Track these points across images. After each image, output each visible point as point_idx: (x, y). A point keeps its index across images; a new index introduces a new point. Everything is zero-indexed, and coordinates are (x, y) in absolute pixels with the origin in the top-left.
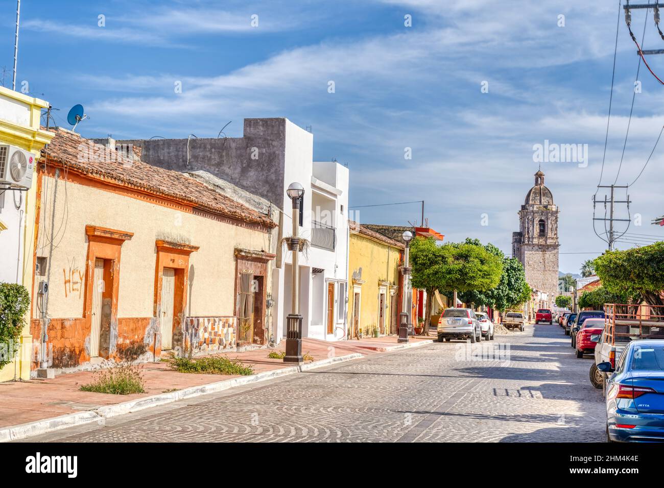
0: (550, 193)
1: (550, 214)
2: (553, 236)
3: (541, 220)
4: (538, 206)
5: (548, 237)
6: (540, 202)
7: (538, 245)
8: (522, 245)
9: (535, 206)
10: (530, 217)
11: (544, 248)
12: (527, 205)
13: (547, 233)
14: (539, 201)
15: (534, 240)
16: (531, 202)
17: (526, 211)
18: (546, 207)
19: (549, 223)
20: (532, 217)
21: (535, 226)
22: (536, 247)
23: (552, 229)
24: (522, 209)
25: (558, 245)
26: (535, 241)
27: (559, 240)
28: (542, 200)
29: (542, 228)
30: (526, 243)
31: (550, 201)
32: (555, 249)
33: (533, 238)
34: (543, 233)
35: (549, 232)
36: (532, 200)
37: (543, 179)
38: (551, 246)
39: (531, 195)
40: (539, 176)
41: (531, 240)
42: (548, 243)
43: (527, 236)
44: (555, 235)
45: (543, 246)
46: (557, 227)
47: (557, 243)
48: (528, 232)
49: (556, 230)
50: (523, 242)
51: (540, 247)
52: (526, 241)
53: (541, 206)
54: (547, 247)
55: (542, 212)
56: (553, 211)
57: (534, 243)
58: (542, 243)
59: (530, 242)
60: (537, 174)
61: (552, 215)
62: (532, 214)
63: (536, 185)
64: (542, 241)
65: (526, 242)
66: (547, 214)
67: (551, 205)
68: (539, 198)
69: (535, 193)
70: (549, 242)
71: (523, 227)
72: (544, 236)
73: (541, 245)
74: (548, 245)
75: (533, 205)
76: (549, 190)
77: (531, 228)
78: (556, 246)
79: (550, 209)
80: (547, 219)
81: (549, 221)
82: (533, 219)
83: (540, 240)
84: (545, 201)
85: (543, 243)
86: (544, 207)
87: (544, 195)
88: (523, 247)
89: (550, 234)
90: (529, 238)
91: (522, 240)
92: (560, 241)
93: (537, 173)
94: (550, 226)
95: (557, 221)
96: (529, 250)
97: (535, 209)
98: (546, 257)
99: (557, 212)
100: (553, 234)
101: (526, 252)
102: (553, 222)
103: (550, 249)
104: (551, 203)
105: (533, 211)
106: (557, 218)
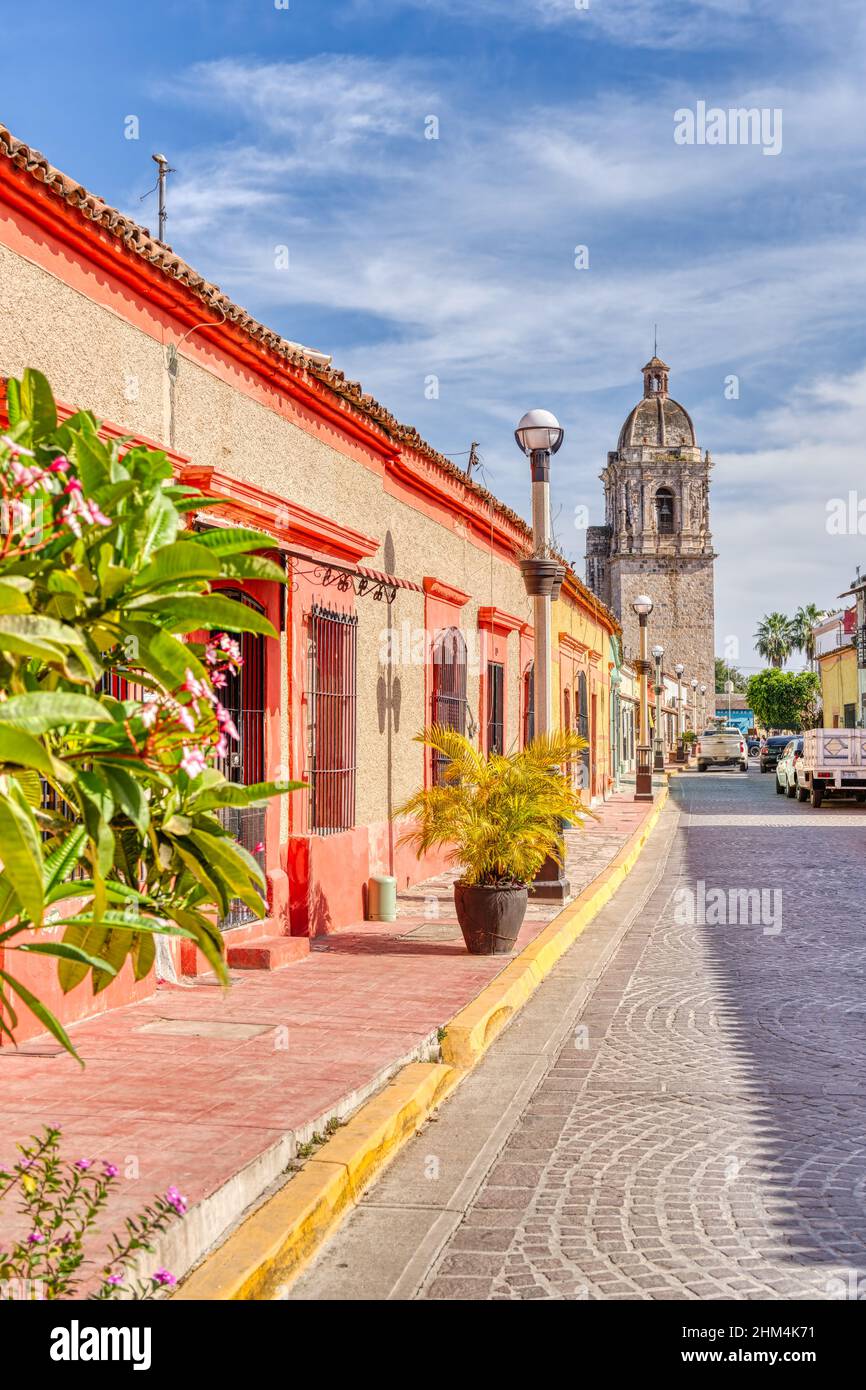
0: (686, 414)
1: (687, 472)
2: (697, 532)
3: (662, 490)
4: (653, 451)
5: (684, 533)
6: (660, 439)
7: (657, 559)
8: (612, 559)
9: (646, 452)
10: (633, 482)
11: (673, 565)
12: (624, 451)
13: (681, 523)
14: (655, 438)
15: (646, 544)
16: (633, 442)
17: (622, 464)
18: (675, 453)
19: (686, 497)
20: (639, 481)
21: (646, 506)
22: (652, 564)
23: (692, 512)
24: (611, 463)
25: (712, 557)
26: (649, 547)
27: (713, 542)
28: (666, 436)
29: (666, 511)
30: (623, 552)
31: (687, 437)
32: (703, 566)
33: (641, 538)
34: (668, 523)
35: (685, 520)
36: (636, 435)
37: (666, 380)
38: (691, 558)
39: (635, 421)
40: (654, 373)
41: (636, 543)
42: (684, 551)
43: (624, 533)
44: (701, 528)
45: (672, 558)
46: (707, 507)
47: (707, 551)
48: (628, 521)
49: (705, 515)
50: (615, 551)
51: (662, 562)
52: (624, 546)
53: (663, 451)
54: (680, 563)
55: (666, 467)
56: (694, 464)
57: (644, 551)
58: (667, 552)
59: (634, 551)
60: (649, 367)
61: (692, 475)
62: (638, 472)
63: (648, 397)
64: (667, 546)
65: (624, 549)
66: (680, 470)
67: (690, 447)
68: (655, 428)
69: (645, 417)
70: (687, 547)
71: (614, 510)
72: (672, 531)
73: (664, 557)
74: (684, 558)
75: (639, 449)
76: (682, 409)
77: (636, 512)
78: (705, 560)
79: (687, 458)
80: (680, 485)
81: (686, 491)
82: (642, 487)
83: (663, 544)
84: (671, 436)
85: (672, 551)
86: (671, 453)
87: (669, 421)
88: (615, 565)
89: (688, 526)
90: (630, 538)
91: (613, 547)
92: (716, 544)
93: (650, 364)
94: (688, 505)
95: (706, 490)
96: (632, 572)
97: (646, 458)
98: (678, 590)
99: (706, 465)
100: (697, 526)
101: (623, 577)
102: (695, 494)
103: (689, 566)
104: (689, 442)
105: (639, 465)
106: (705, 482)
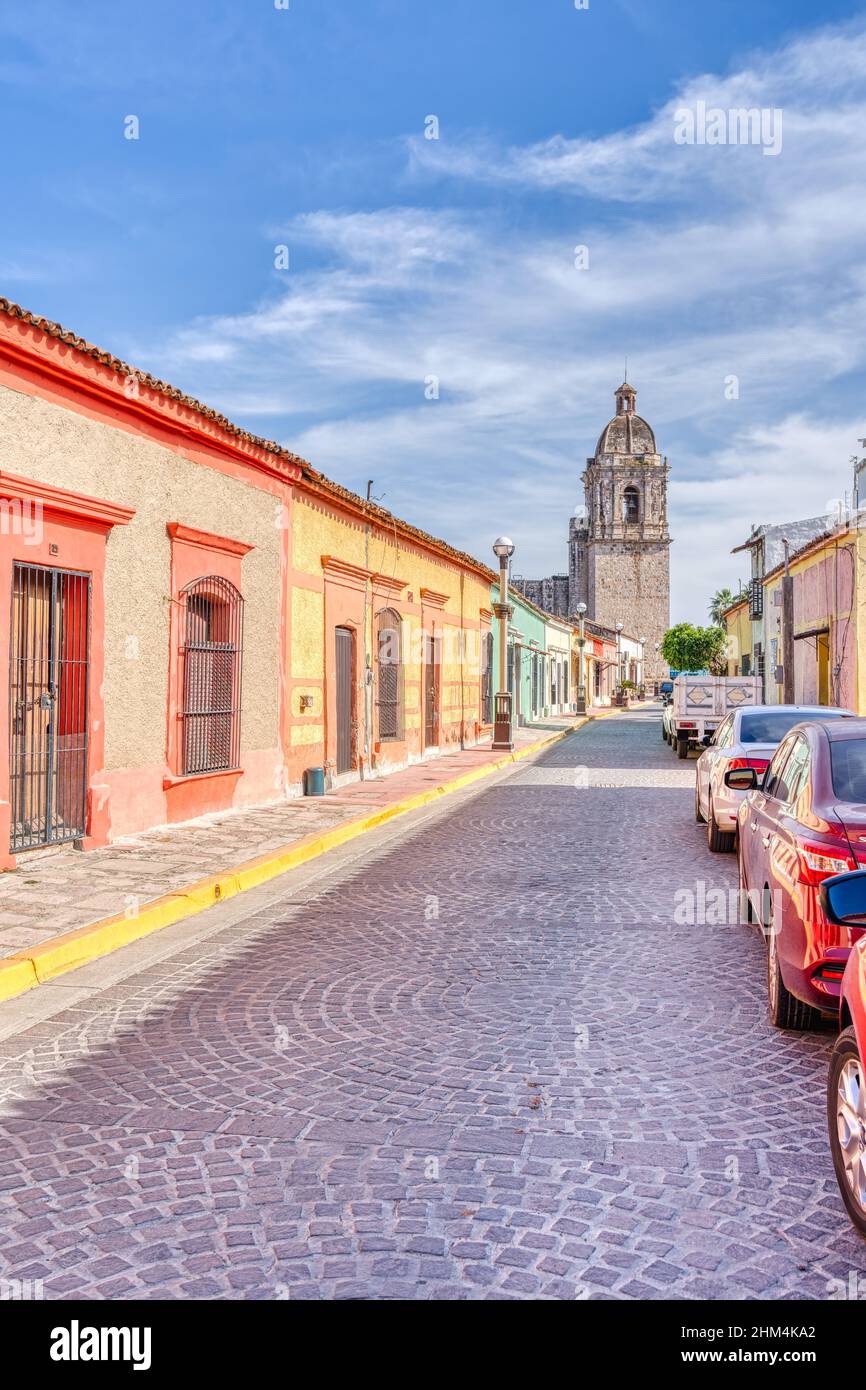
0: (649, 428)
1: (649, 474)
2: (656, 522)
3: (630, 489)
4: (622, 457)
5: (646, 523)
6: (628, 448)
7: (624, 543)
8: (589, 543)
9: (617, 457)
10: (606, 481)
11: (637, 547)
12: (599, 457)
13: (644, 514)
14: (624, 447)
15: (616, 531)
16: (606, 450)
17: (597, 467)
18: (640, 459)
19: (648, 494)
20: (611, 482)
21: (616, 501)
22: (620, 547)
23: (653, 505)
24: (589, 467)
25: (668, 541)
26: (618, 533)
27: (670, 530)
28: (632, 445)
29: (632, 505)
30: (597, 538)
31: (650, 446)
32: (661, 549)
33: (612, 526)
34: (634, 516)
35: (647, 512)
36: (609, 444)
37: (634, 401)
38: (652, 542)
39: (608, 434)
40: (624, 395)
41: (608, 531)
42: (646, 537)
43: (598, 522)
44: (660, 519)
45: (636, 543)
46: (665, 502)
47: (665, 537)
48: (602, 513)
49: (663, 508)
50: (592, 537)
51: (628, 546)
53: (630, 457)
54: (643, 546)
55: (632, 470)
56: (655, 467)
57: (614, 537)
58: (632, 538)
59: (606, 537)
60: (620, 390)
61: (653, 476)
62: (610, 474)
63: (619, 415)
64: (632, 533)
65: (598, 534)
66: (643, 472)
67: (652, 454)
68: (624, 439)
69: (616, 430)
70: (649, 534)
71: (591, 505)
72: (637, 521)
73: (630, 542)
74: (646, 542)
75: (611, 456)
76: (646, 424)
77: (608, 506)
78: (663, 544)
79: (650, 462)
80: (644, 484)
81: (648, 489)
82: (613, 486)
83: (629, 531)
84: (637, 446)
85: (636, 537)
86: (637, 459)
87: (636, 434)
88: (591, 548)
89: (649, 517)
90: (603, 526)
91: (590, 533)
92: (672, 533)
93: (622, 388)
94: (649, 500)
95: (665, 489)
96: (604, 553)
97: (616, 463)
98: (641, 568)
99: (664, 469)
100: (657, 517)
101: (597, 557)
102: (656, 492)
103: (650, 549)
104: (651, 450)
105: (611, 469)
106: (664, 482)
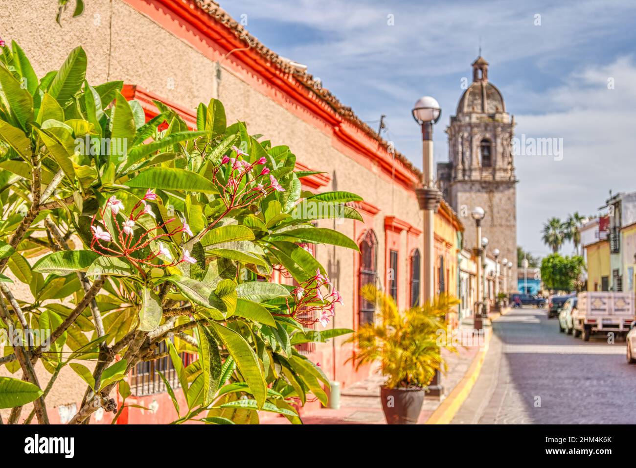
0: (499, 93)
1: (499, 129)
2: (506, 167)
3: (484, 140)
4: (479, 116)
5: (497, 167)
6: (483, 108)
7: (480, 183)
8: (452, 182)
9: (474, 116)
10: (466, 135)
11: (491, 187)
12: (460, 115)
13: (496, 161)
14: (480, 108)
15: (474, 174)
16: (466, 109)
17: (459, 123)
18: (492, 117)
19: (499, 144)
20: (469, 134)
21: (474, 150)
22: (477, 186)
23: (503, 153)
24: (452, 123)
25: (515, 182)
26: (476, 175)
27: (516, 173)
28: (486, 106)
29: (486, 153)
30: (459, 179)
31: (500, 107)
32: (509, 188)
33: (471, 170)
34: (488, 161)
35: (498, 159)
36: (468, 105)
37: (486, 71)
38: (502, 183)
39: (467, 97)
40: (479, 66)
41: (468, 173)
42: (498, 179)
43: (460, 166)
44: (508, 164)
45: (490, 183)
47: (512, 179)
48: (463, 160)
49: (511, 156)
50: (454, 178)
51: (484, 185)
53: (484, 115)
54: (495, 185)
55: (486, 126)
56: (504, 124)
57: (473, 178)
58: (487, 179)
59: (466, 178)
60: (476, 63)
61: (503, 130)
62: (469, 128)
63: (475, 82)
64: (487, 175)
65: (460, 176)
66: (495, 127)
67: (501, 113)
68: (479, 101)
69: (473, 94)
70: (499, 176)
71: (454, 153)
72: (490, 166)
73: (485, 182)
74: (497, 182)
75: (469, 114)
76: (496, 89)
77: (468, 154)
78: (510, 184)
79: (500, 120)
80: (495, 136)
81: (499, 141)
82: (471, 138)
83: (484, 174)
84: (490, 106)
85: (489, 178)
86: (490, 117)
87: (488, 97)
88: (454, 187)
89: (500, 163)
90: (464, 170)
91: (453, 175)
93: (477, 61)
94: (500, 149)
95: (511, 140)
96: (465, 191)
97: (474, 119)
98: (494, 203)
99: (511, 125)
100: (506, 162)
101: (459, 194)
102: (505, 143)
103: (501, 188)
104: (500, 110)
105: (470, 125)
106: (511, 135)
